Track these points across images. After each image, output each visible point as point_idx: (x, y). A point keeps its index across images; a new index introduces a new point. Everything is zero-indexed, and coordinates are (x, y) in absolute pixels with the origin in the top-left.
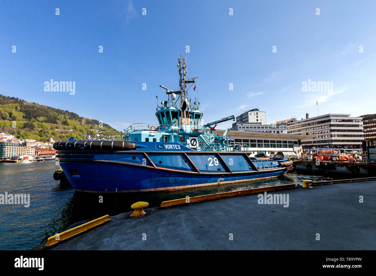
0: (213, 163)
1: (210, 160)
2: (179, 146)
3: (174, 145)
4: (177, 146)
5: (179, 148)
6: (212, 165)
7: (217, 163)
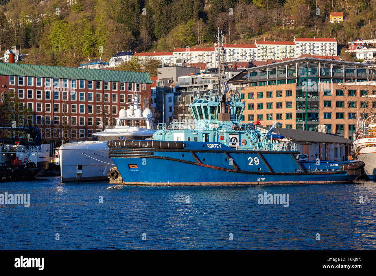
0: (253, 162)
1: (250, 160)
2: (220, 146)
3: (215, 145)
4: (218, 145)
5: (220, 147)
6: (253, 164)
7: (257, 163)
